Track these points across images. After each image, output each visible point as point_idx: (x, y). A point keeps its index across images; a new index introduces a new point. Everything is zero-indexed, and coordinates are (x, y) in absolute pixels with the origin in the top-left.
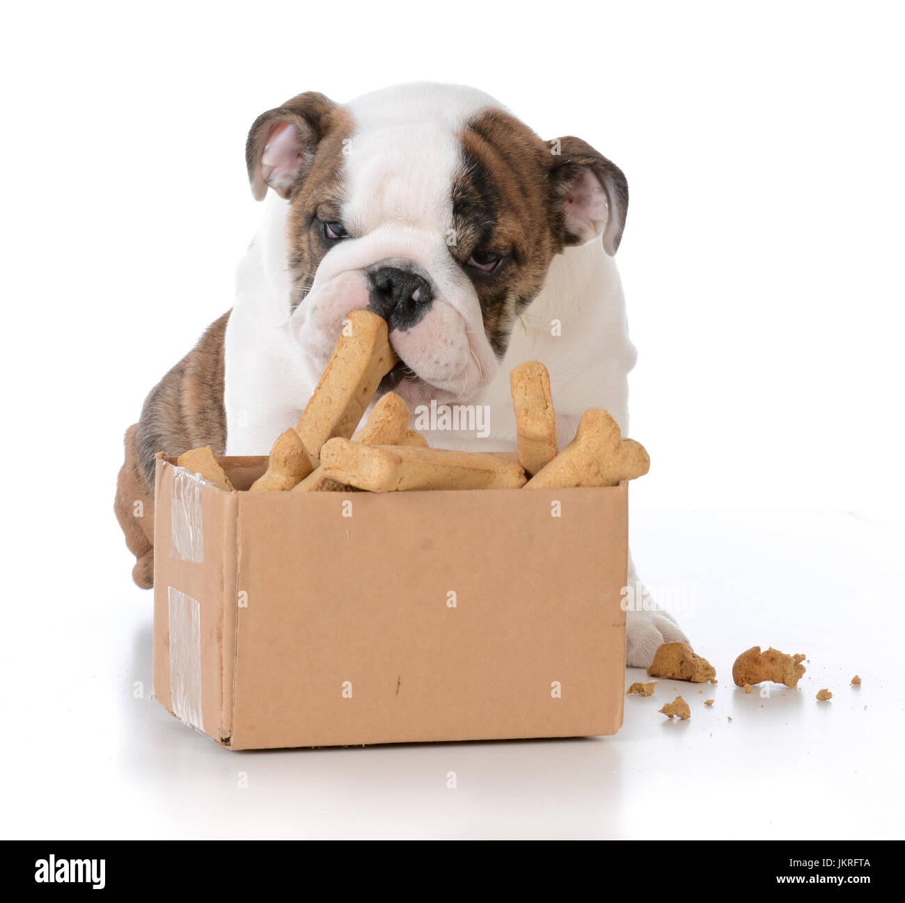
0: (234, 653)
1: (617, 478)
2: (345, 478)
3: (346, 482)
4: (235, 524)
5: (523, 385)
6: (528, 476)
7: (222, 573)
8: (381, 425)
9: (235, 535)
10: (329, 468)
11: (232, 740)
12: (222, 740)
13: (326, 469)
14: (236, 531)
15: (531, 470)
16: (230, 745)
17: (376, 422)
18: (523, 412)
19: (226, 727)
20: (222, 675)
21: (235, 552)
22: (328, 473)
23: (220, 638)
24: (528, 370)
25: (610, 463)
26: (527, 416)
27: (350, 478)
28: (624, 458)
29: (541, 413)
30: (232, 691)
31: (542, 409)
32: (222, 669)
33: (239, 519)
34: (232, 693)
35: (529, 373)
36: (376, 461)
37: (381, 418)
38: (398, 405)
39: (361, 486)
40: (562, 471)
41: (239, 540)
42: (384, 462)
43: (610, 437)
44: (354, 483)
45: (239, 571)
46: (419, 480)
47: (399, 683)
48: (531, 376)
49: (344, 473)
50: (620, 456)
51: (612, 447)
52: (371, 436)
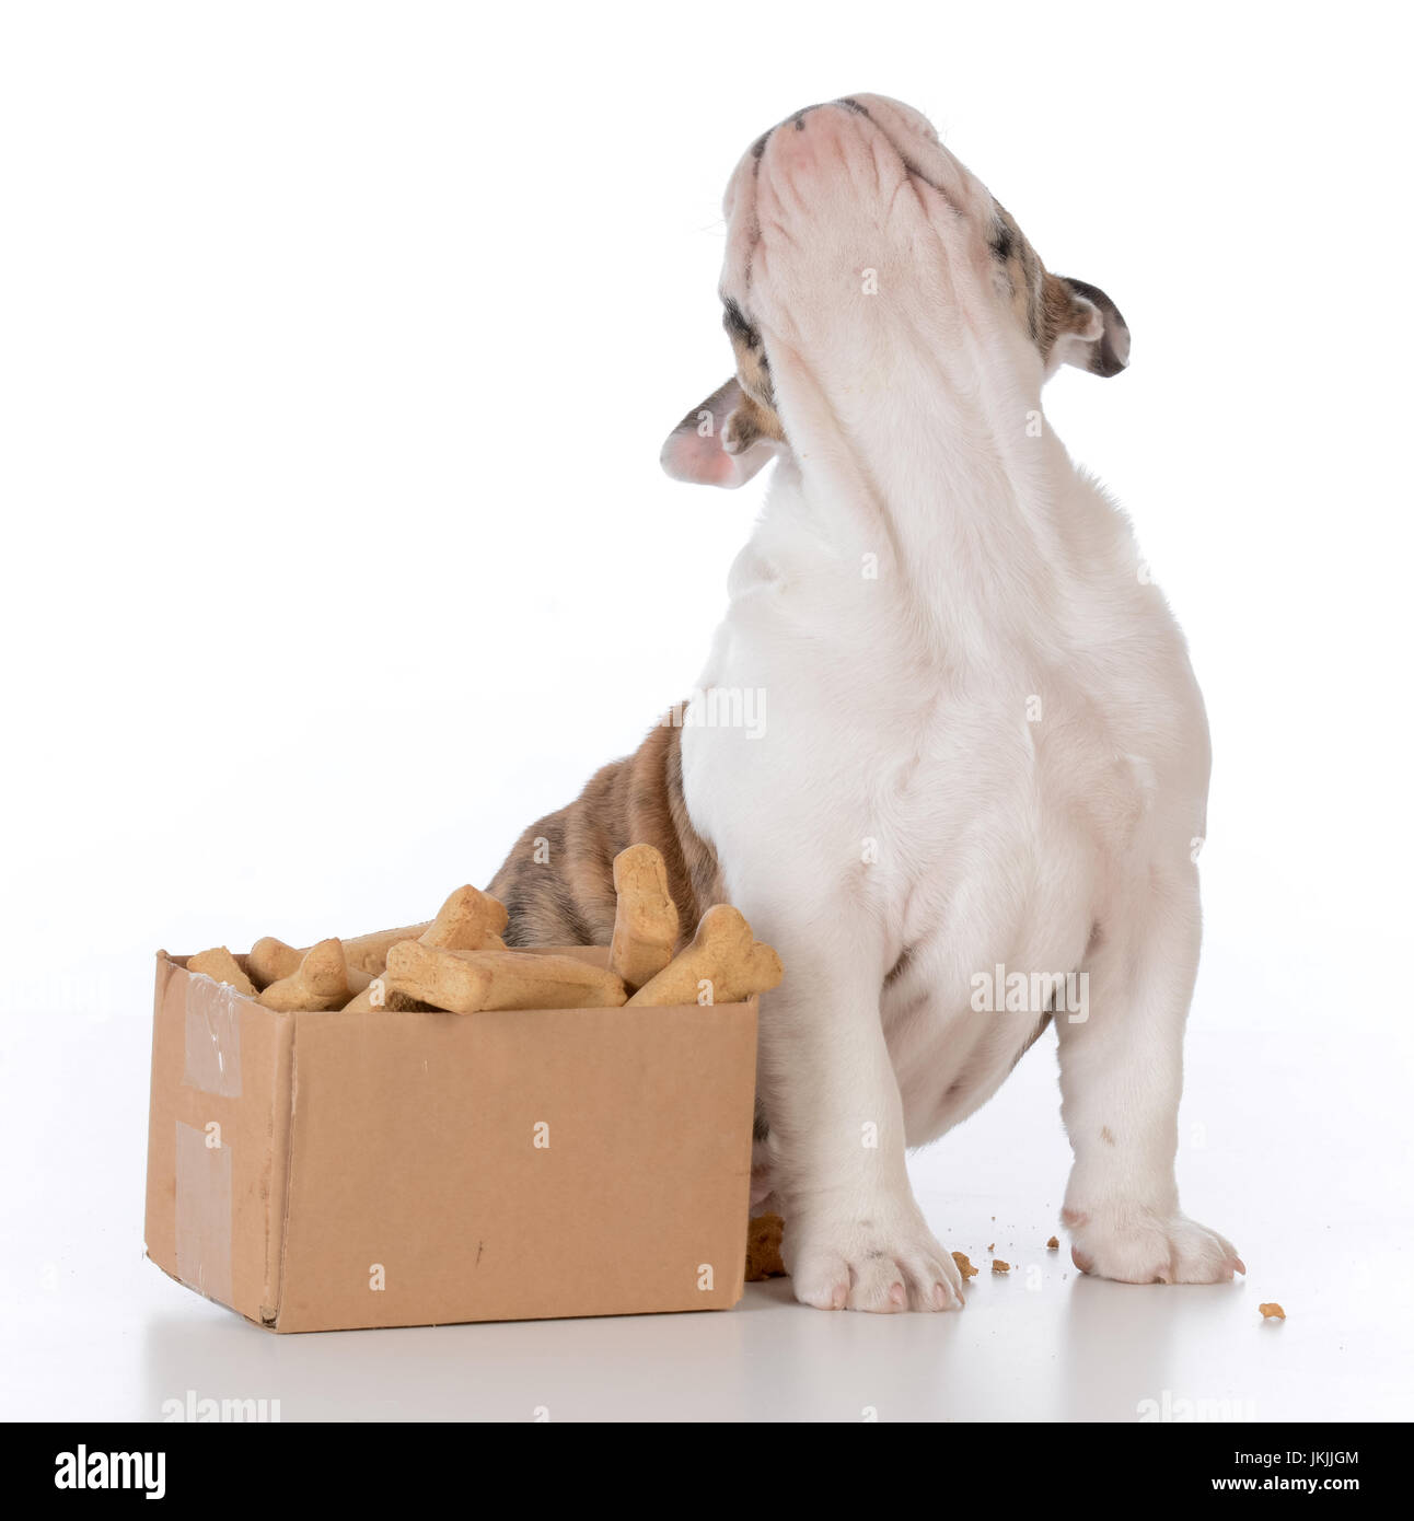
0: (284, 1212)
1: (745, 991)
2: (419, 992)
3: (418, 998)
4: (290, 1053)
5: (635, 876)
6: (630, 990)
7: (270, 1114)
8: (456, 925)
9: (290, 1068)
10: (398, 979)
11: (278, 1322)
12: (264, 1321)
13: (393, 979)
14: (291, 1060)
15: (635, 982)
16: (274, 1327)
17: (450, 922)
18: (639, 911)
19: (270, 1305)
20: (267, 1240)
21: (290, 1088)
22: (397, 985)
23: (265, 1195)
24: (639, 856)
25: (740, 974)
26: (644, 916)
27: (425, 994)
28: (757, 967)
29: (661, 913)
30: (280, 1261)
31: (661, 907)
32: (267, 1233)
33: (295, 1048)
34: (280, 1264)
35: (640, 860)
36: (463, 977)
37: (456, 917)
38: (478, 901)
39: (440, 1005)
40: (682, 983)
41: (295, 1073)
42: (475, 979)
43: (741, 941)
44: (430, 999)
45: (294, 1112)
46: (507, 999)
47: (481, 1249)
48: (644, 865)
49: (417, 987)
50: (751, 965)
51: (743, 954)
52: (446, 939)
